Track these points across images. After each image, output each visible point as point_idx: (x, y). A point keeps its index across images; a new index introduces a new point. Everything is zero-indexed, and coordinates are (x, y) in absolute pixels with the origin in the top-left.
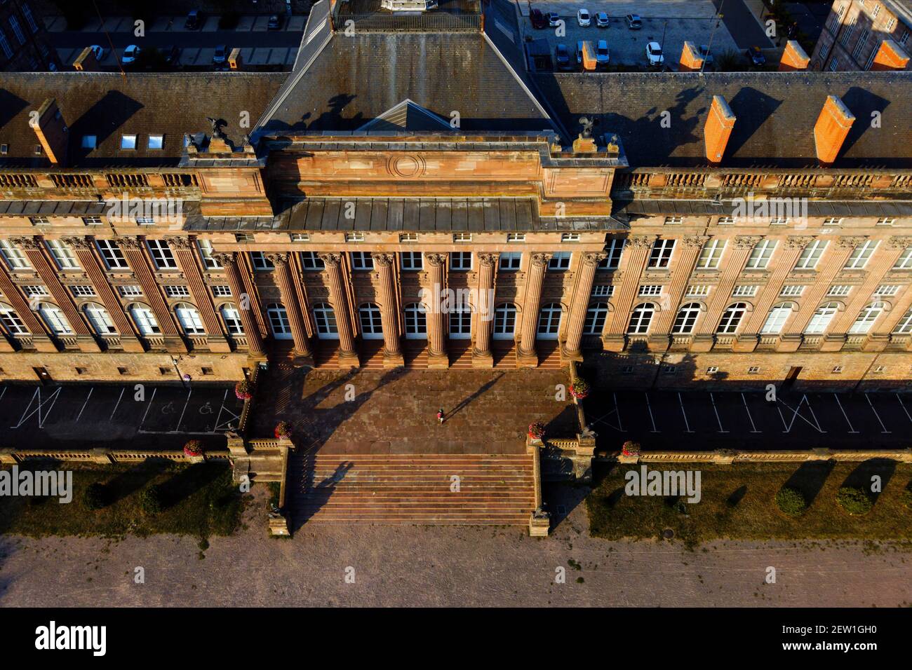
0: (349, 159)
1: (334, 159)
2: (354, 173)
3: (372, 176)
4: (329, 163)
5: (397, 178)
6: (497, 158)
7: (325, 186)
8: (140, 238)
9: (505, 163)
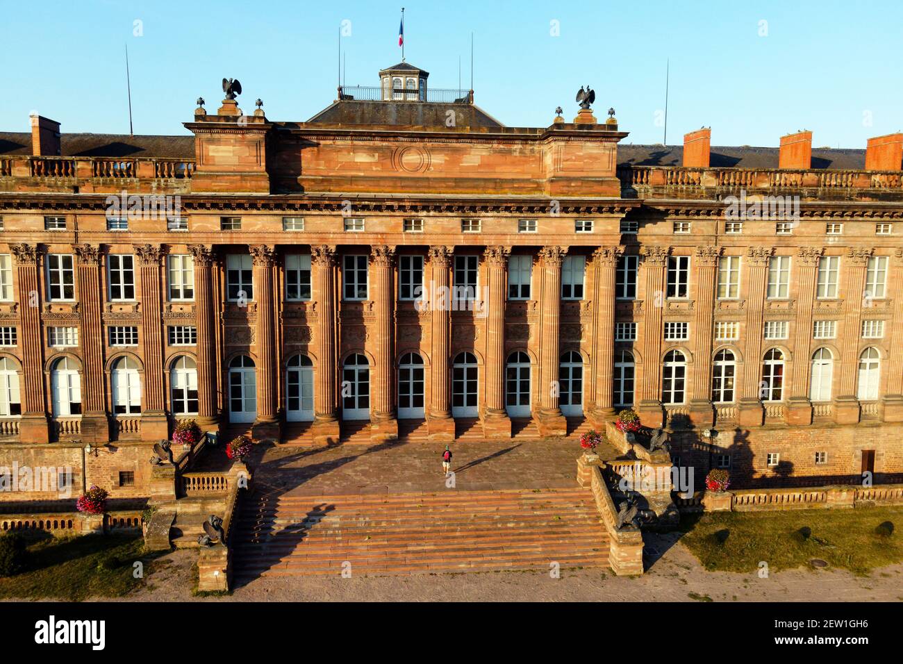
0: (354, 149)
1: (340, 150)
2: (357, 166)
3: (376, 171)
4: (334, 155)
5: (401, 173)
6: (501, 152)
7: (326, 181)
8: (104, 248)
9: (509, 159)
